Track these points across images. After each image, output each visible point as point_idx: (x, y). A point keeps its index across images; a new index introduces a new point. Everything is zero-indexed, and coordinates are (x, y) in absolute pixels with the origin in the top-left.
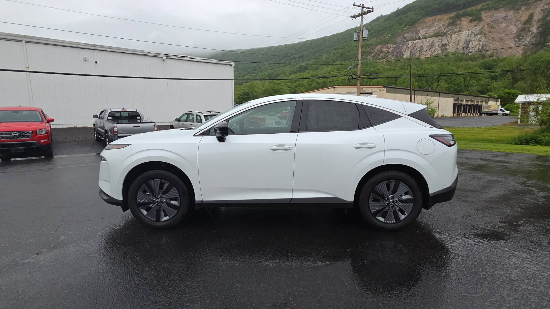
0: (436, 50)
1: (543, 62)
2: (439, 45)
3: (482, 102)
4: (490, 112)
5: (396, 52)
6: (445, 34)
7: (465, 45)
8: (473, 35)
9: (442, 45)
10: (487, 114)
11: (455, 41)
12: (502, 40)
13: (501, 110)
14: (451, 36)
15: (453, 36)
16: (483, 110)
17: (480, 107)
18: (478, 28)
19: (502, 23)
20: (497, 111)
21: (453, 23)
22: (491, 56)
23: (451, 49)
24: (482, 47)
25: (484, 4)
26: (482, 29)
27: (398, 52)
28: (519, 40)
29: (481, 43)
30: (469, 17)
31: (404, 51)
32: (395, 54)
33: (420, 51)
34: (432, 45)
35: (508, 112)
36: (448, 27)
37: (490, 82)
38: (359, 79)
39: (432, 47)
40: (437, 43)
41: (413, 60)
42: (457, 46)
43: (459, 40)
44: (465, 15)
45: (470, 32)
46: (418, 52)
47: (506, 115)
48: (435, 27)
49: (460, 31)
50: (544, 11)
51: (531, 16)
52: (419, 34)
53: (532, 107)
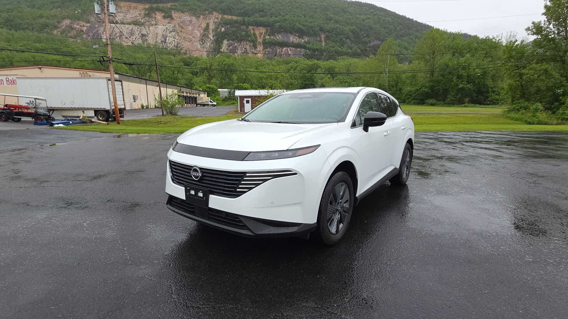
0: (137, 38)
1: (225, 65)
2: (139, 34)
3: (196, 94)
4: (203, 103)
5: (92, 33)
6: (142, 24)
7: (163, 39)
8: (168, 32)
9: (142, 34)
10: (201, 105)
11: (153, 34)
12: (191, 41)
13: (210, 101)
14: (149, 27)
15: (151, 28)
16: (198, 102)
17: (195, 98)
18: (172, 25)
19: (189, 25)
20: (208, 102)
21: (149, 14)
22: (186, 54)
23: (151, 40)
24: (177, 45)
25: (173, 4)
26: (175, 27)
27: (95, 33)
28: (203, 44)
29: (176, 40)
30: (162, 13)
31: (102, 33)
32: (91, 34)
33: (120, 36)
34: (132, 33)
35: (215, 103)
36: (144, 17)
37: (192, 76)
38: (111, 62)
39: (132, 35)
40: (136, 32)
41: (114, 45)
42: (156, 38)
43: (157, 33)
44: (158, 10)
45: (164, 27)
46: (118, 37)
47: (215, 105)
48: (132, 14)
49: (156, 25)
50: (215, 24)
51: (208, 25)
52: (115, 17)
53: (245, 99)
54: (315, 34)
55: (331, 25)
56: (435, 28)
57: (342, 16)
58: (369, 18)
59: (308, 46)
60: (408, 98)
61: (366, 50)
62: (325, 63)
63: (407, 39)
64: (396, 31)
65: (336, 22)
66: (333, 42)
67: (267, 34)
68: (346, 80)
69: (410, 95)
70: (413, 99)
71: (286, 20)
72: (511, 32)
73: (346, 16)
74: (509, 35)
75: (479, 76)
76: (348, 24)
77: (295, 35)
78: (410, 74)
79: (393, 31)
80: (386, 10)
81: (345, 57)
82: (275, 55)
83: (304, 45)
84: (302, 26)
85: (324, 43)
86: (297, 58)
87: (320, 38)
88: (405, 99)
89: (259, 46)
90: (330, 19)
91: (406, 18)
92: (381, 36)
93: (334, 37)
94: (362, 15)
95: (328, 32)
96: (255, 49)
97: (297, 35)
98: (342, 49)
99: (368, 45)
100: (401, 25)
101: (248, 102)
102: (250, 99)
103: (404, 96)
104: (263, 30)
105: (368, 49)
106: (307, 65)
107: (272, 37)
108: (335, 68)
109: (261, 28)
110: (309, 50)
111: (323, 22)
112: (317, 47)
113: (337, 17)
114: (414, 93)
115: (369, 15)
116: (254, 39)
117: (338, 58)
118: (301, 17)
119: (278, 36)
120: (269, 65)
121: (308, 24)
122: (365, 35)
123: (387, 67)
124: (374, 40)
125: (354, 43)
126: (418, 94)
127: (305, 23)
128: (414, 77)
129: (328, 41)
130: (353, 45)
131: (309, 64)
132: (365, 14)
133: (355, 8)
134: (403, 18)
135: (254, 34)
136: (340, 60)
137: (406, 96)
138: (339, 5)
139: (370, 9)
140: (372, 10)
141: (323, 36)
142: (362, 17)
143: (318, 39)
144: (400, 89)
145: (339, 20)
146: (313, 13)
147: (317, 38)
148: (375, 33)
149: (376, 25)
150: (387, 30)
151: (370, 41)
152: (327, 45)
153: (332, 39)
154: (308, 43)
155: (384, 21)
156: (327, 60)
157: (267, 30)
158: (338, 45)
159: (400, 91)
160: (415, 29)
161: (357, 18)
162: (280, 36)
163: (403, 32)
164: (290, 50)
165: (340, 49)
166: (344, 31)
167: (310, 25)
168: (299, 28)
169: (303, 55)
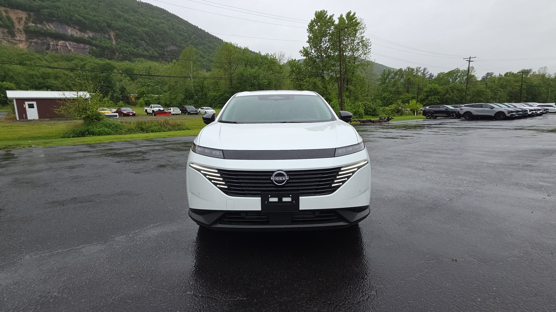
53: (27, 103)
54: (101, 30)
55: (120, 23)
56: (224, 41)
57: (132, 15)
58: (163, 23)
59: (94, 42)
60: (214, 102)
61: (164, 54)
62: (120, 64)
63: (201, 48)
64: (191, 39)
65: (126, 20)
66: (125, 42)
67: (29, 21)
68: (148, 83)
69: (215, 100)
70: (218, 104)
71: (58, 7)
72: (281, 52)
73: (137, 16)
74: (280, 55)
75: (266, 85)
76: (140, 25)
77: (74, 28)
78: (213, 81)
79: (188, 39)
80: (178, 17)
81: (142, 59)
82: (48, 49)
83: (89, 40)
84: (82, 19)
85: (115, 42)
86: (81, 55)
87: (109, 35)
88: (211, 103)
89: (19, 35)
90: (119, 17)
91: (198, 28)
92: (177, 42)
93: (126, 36)
94: (155, 18)
95: (118, 29)
96: (11, 37)
97: (77, 27)
98: (138, 50)
99: (166, 50)
100: (195, 34)
101: (31, 106)
102: (35, 103)
103: (210, 100)
104: (23, 15)
105: (165, 53)
106: (98, 64)
107: (39, 25)
108: (134, 69)
109: (19, 11)
110: (96, 46)
111: (110, 18)
112: (106, 45)
113: (126, 16)
114: (218, 98)
115: (162, 19)
116: (9, 24)
117: (134, 59)
118: (80, 7)
119: (49, 26)
120: (41, 60)
121: (91, 17)
122: (160, 39)
123: (191, 73)
124: (170, 45)
125: (150, 46)
126: (222, 99)
127: (86, 15)
128: (217, 83)
129: (119, 40)
130: (149, 47)
131: (101, 64)
132: (158, 18)
133: (146, 9)
134: (196, 28)
135: (9, 18)
136: (137, 62)
137: (212, 100)
138: (128, 3)
139: (162, 14)
140: (165, 16)
141: (112, 34)
142: (155, 20)
143: (107, 36)
144: (206, 94)
145: (130, 19)
146: (95, 6)
147: (105, 35)
148: (171, 39)
149: (170, 30)
150: (182, 38)
151: (166, 46)
152: (118, 44)
153: (124, 38)
154: (93, 38)
155: (178, 28)
156: (122, 61)
157: (29, 15)
158: (132, 46)
159: (205, 95)
160: (208, 40)
161: (151, 21)
162: (52, 26)
163: (197, 41)
164: (70, 45)
165: (135, 51)
166: (138, 31)
167: (94, 19)
168: (79, 20)
169: (89, 53)
